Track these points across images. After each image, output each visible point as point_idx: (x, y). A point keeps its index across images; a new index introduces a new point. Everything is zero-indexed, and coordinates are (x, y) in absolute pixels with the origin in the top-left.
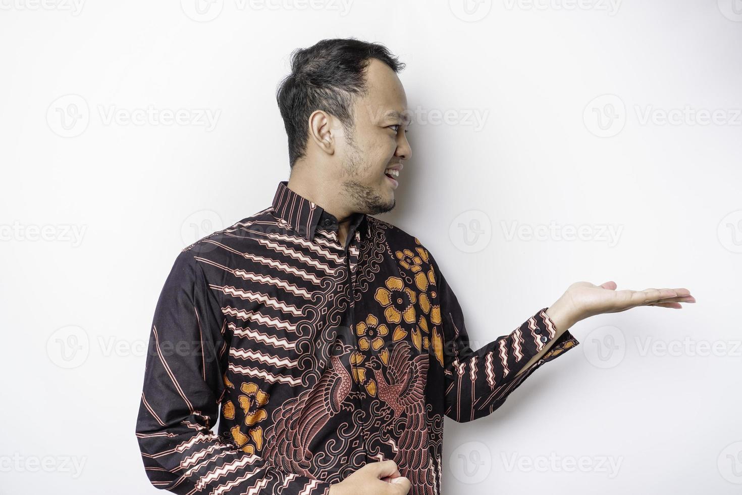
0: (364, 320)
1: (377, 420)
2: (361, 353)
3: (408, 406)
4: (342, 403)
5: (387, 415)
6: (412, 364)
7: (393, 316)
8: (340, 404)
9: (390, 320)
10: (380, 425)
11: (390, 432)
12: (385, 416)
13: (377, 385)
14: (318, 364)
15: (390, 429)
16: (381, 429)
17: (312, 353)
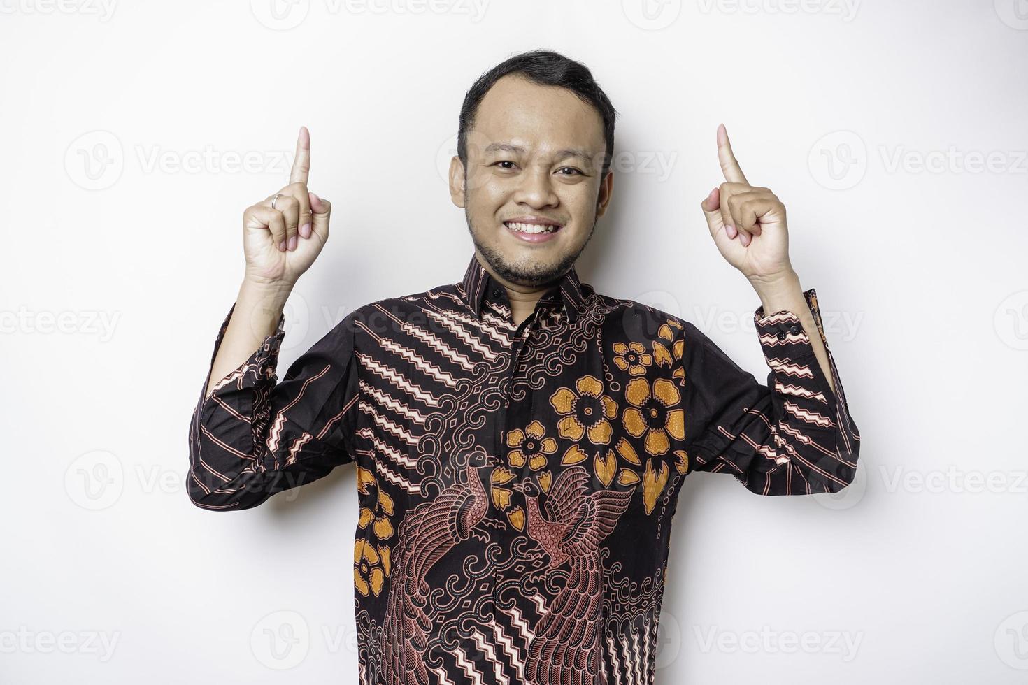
0: (523, 427)
1: (519, 563)
2: (510, 471)
3: (575, 557)
4: (472, 529)
5: (537, 561)
6: (589, 500)
7: (571, 429)
8: (469, 529)
9: (563, 434)
10: (524, 572)
11: (540, 585)
12: (535, 560)
13: (526, 516)
14: (443, 471)
15: (539, 580)
16: (524, 577)
17: (435, 456)
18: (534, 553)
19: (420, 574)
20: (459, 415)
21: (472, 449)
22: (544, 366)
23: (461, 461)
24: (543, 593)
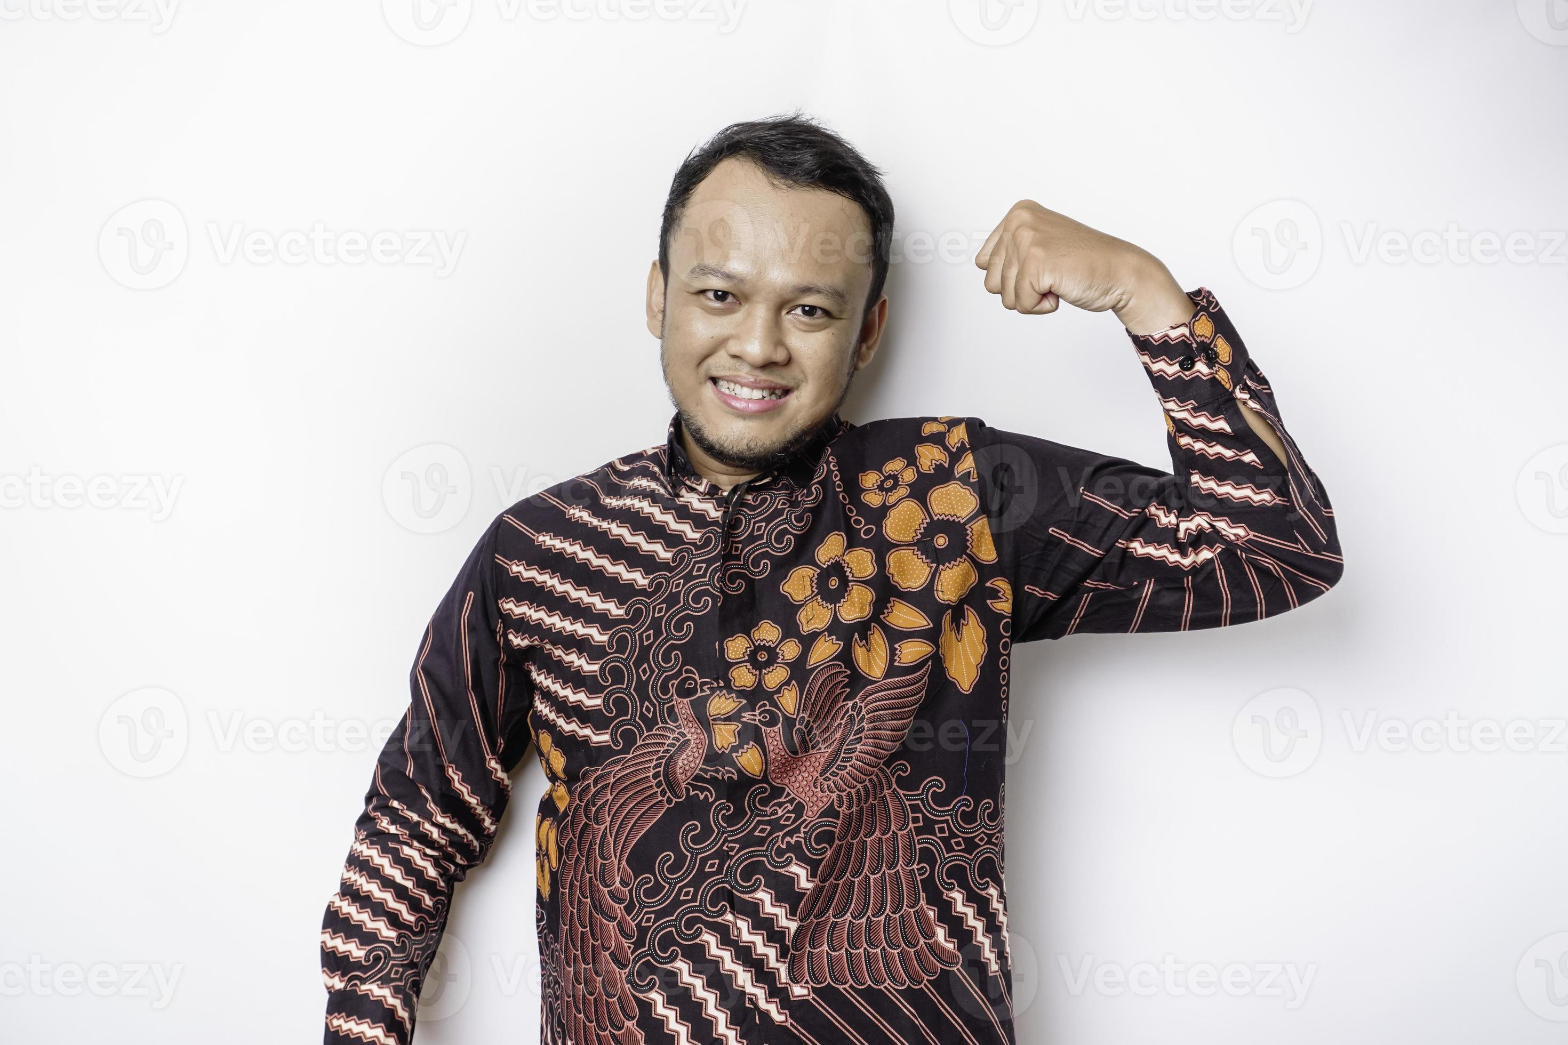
0: (747, 631)
2: (734, 695)
3: (844, 793)
4: (688, 784)
5: (786, 815)
6: (855, 706)
7: (815, 617)
11: (796, 849)
12: (783, 815)
13: (766, 756)
14: (642, 708)
15: (793, 842)
16: (771, 841)
17: (629, 687)
18: (780, 805)
19: (621, 854)
20: (656, 625)
21: (679, 673)
22: (767, 543)
23: (665, 690)
24: (803, 859)
